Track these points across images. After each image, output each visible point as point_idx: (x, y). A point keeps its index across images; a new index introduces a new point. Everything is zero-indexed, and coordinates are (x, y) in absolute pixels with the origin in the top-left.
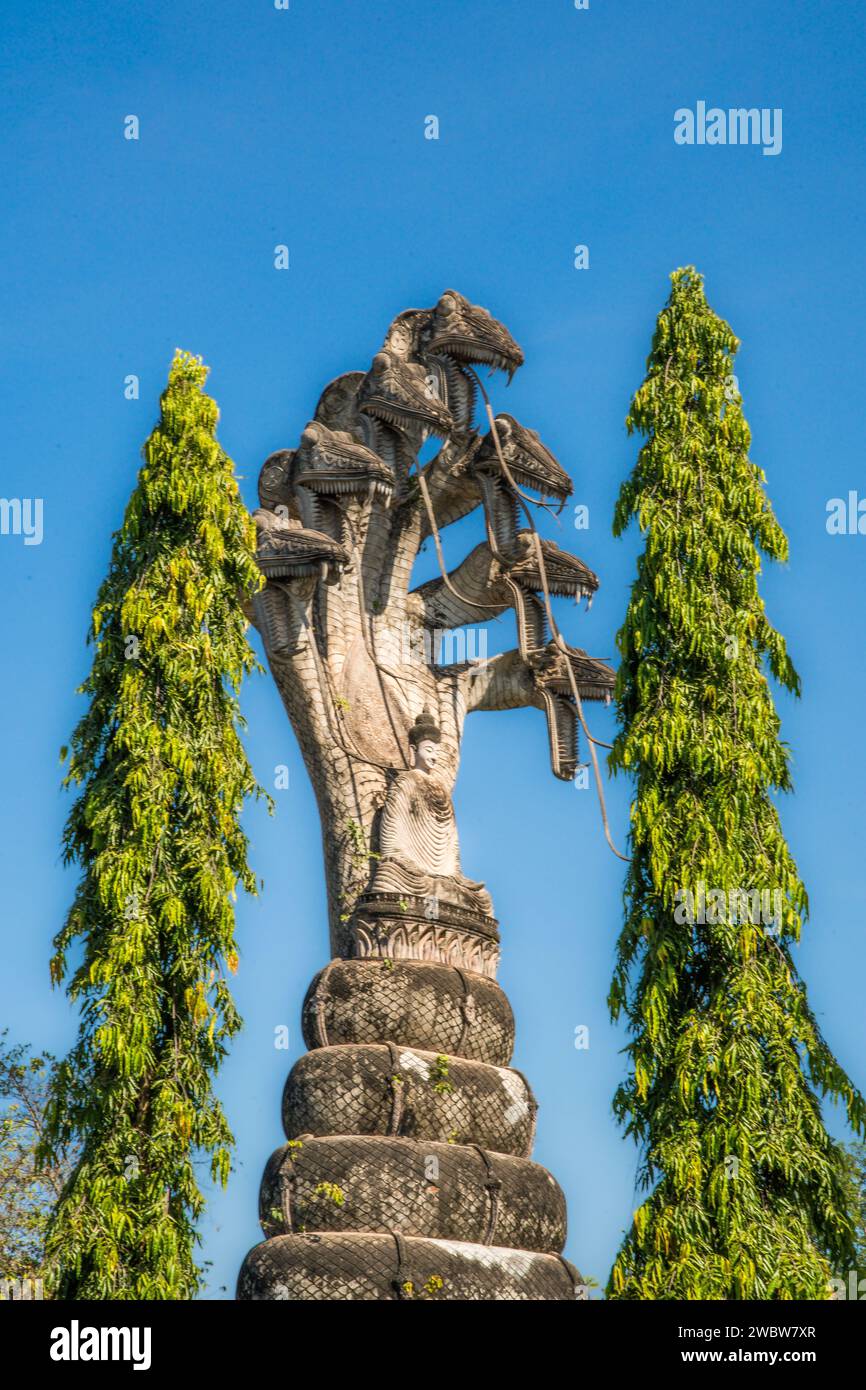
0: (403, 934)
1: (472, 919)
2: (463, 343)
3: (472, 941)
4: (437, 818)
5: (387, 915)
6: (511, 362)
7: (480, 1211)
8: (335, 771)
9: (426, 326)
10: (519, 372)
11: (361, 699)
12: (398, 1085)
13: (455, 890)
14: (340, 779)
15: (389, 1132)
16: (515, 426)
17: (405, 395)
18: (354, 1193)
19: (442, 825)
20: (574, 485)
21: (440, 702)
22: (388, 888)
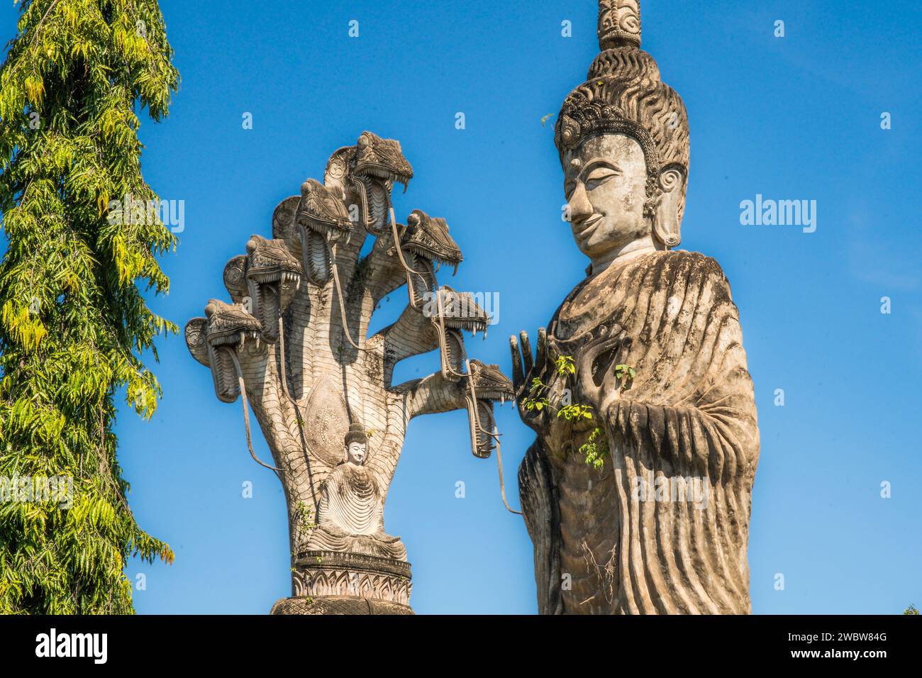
0: (323, 579)
1: (382, 564)
2: (372, 167)
3: (381, 579)
4: (359, 496)
5: (311, 566)
6: (404, 177)
8: (290, 469)
10: (411, 182)
11: (321, 416)
13: (370, 545)
14: (294, 474)
16: (423, 217)
17: (318, 210)
19: (364, 500)
20: (464, 255)
21: (388, 412)
22: (314, 547)
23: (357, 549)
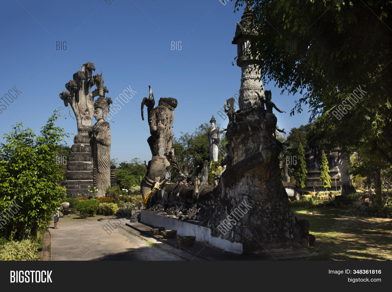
0: (81, 133)
2: (89, 68)
4: (88, 120)
6: (94, 69)
7: (89, 159)
9: (86, 65)
11: (82, 106)
12: (80, 148)
14: (78, 116)
15: (80, 152)
16: (98, 75)
17: (80, 76)
18: (75, 158)
22: (81, 128)
23: (87, 128)
